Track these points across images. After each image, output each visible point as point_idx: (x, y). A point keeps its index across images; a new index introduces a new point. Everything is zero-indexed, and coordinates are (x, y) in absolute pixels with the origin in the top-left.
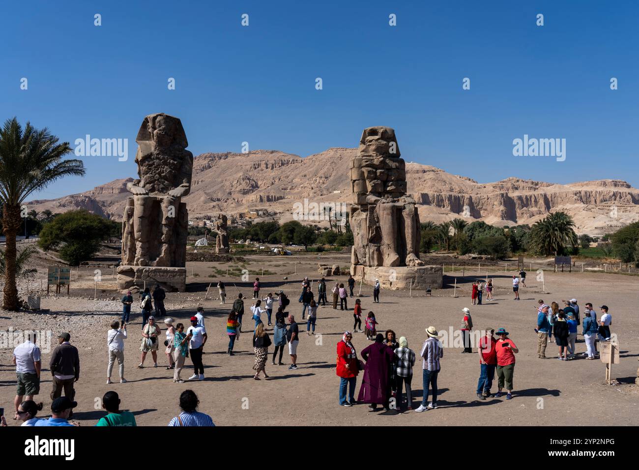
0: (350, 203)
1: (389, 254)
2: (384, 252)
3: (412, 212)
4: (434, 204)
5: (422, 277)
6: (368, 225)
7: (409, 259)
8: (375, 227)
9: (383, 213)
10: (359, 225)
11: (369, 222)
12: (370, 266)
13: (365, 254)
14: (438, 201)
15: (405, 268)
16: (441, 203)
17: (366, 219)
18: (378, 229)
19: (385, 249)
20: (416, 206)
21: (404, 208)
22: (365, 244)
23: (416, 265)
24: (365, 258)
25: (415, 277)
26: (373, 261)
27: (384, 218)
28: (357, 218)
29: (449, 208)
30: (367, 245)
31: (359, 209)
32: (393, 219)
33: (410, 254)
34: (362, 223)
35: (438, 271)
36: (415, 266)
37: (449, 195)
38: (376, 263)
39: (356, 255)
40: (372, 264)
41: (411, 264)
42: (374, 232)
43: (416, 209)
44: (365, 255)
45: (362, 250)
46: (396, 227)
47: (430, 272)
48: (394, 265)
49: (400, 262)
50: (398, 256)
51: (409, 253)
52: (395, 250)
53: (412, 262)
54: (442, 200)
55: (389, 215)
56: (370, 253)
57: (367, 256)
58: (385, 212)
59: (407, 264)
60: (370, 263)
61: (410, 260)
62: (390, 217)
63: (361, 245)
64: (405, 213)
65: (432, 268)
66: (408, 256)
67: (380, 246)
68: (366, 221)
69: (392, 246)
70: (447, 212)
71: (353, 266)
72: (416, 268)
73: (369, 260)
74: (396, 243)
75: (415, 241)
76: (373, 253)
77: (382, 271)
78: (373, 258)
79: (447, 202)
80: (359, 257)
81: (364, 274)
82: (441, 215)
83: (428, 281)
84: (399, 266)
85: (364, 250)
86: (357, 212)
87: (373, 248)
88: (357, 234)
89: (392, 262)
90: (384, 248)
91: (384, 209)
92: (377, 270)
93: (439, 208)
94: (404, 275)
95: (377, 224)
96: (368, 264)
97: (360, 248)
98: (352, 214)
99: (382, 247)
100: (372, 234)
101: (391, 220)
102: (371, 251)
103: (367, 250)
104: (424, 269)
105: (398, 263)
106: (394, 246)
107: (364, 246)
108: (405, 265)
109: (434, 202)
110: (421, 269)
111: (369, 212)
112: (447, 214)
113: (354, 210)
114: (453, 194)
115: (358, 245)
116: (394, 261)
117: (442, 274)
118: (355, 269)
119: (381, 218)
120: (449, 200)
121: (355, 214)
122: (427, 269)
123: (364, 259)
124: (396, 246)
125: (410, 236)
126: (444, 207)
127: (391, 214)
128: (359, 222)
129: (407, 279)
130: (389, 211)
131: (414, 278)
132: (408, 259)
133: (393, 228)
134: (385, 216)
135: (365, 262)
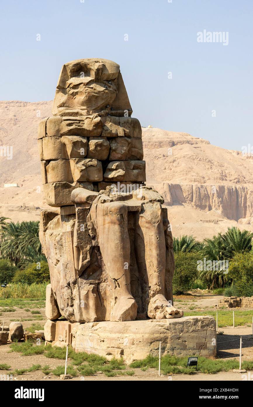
0: (37, 206)
1: (116, 298)
2: (108, 294)
3: (156, 217)
4: (193, 203)
5: (179, 338)
6: (75, 244)
7: (154, 306)
8: (88, 247)
9: (104, 220)
10: (60, 245)
11: (78, 238)
12: (82, 322)
13: (72, 299)
14: (200, 198)
15: (147, 322)
16: (206, 201)
17: (72, 233)
18: (96, 251)
19: (108, 289)
20: (163, 206)
21: (143, 211)
22: (72, 280)
23: (168, 316)
24: (72, 306)
25: (166, 338)
26: (88, 313)
27: (106, 230)
28: (55, 232)
29: (220, 211)
30: (75, 283)
31: (57, 214)
32: (122, 232)
33: (157, 296)
34: (64, 241)
35: (207, 325)
36: (165, 317)
37: (220, 187)
38: (93, 315)
39: (55, 303)
40: (85, 317)
41: (159, 314)
42: (88, 257)
43: (164, 212)
44: (72, 302)
45: (66, 292)
46: (128, 246)
47: (193, 328)
48: (127, 317)
49: (138, 312)
50: (133, 301)
51: (154, 295)
52: (127, 289)
53: (159, 311)
54: (207, 197)
55: (115, 223)
56: (82, 297)
57: (76, 302)
58: (108, 219)
59: (150, 314)
60: (81, 315)
61: (157, 308)
62: (117, 227)
63: (63, 282)
64: (143, 220)
65: (196, 321)
66: (152, 300)
67: (99, 284)
68: (72, 236)
69: (122, 282)
70: (216, 218)
71: (49, 323)
72: (168, 322)
73: (80, 308)
74: (129, 277)
75: (164, 271)
76: (87, 297)
77: (105, 330)
78: (87, 306)
79: (215, 201)
80: (61, 306)
81: (71, 337)
82: (207, 225)
83: (190, 344)
84: (136, 319)
85: (70, 291)
86: (55, 220)
87: (86, 287)
88: (55, 261)
89: (122, 312)
90: (107, 287)
91: (106, 213)
92: (95, 328)
93: (202, 212)
94: (147, 336)
95: (94, 242)
96: (77, 317)
97: (62, 288)
98: (46, 224)
99: (103, 285)
100: (83, 260)
101: (118, 234)
102: (84, 292)
103: (75, 292)
104: (182, 323)
105: (134, 313)
106: (127, 281)
107: (69, 284)
108: (148, 318)
109: (192, 201)
110: (175, 324)
111: (76, 220)
112: (216, 222)
113: (49, 217)
114: (226, 184)
115: (59, 282)
116: (127, 310)
117: (215, 331)
118: (53, 327)
119: (99, 231)
120: (219, 197)
121: (51, 224)
122: (187, 322)
123: (70, 309)
124: (129, 282)
125: (155, 262)
126: (210, 209)
127: (117, 222)
128: (58, 238)
129: (151, 343)
130: (115, 217)
131: (164, 340)
132: (151, 306)
133: (123, 248)
134: (107, 226)
135: (72, 314)
